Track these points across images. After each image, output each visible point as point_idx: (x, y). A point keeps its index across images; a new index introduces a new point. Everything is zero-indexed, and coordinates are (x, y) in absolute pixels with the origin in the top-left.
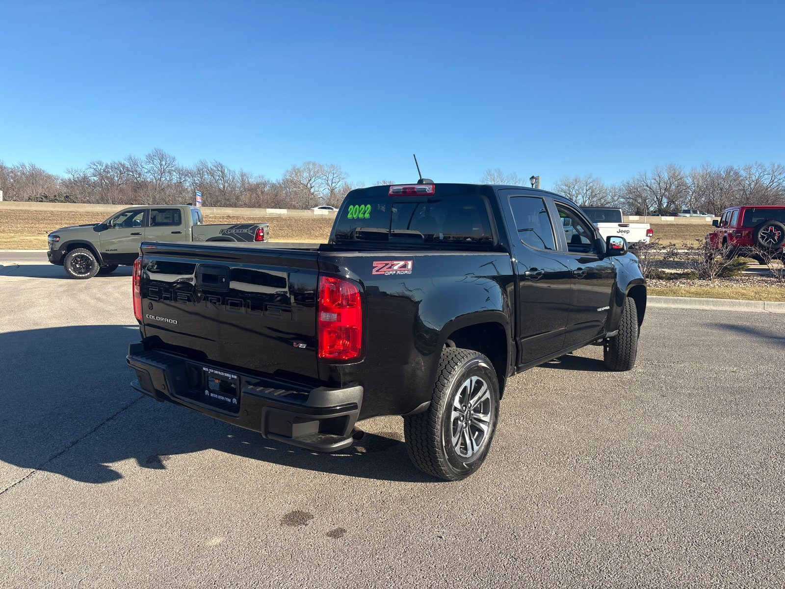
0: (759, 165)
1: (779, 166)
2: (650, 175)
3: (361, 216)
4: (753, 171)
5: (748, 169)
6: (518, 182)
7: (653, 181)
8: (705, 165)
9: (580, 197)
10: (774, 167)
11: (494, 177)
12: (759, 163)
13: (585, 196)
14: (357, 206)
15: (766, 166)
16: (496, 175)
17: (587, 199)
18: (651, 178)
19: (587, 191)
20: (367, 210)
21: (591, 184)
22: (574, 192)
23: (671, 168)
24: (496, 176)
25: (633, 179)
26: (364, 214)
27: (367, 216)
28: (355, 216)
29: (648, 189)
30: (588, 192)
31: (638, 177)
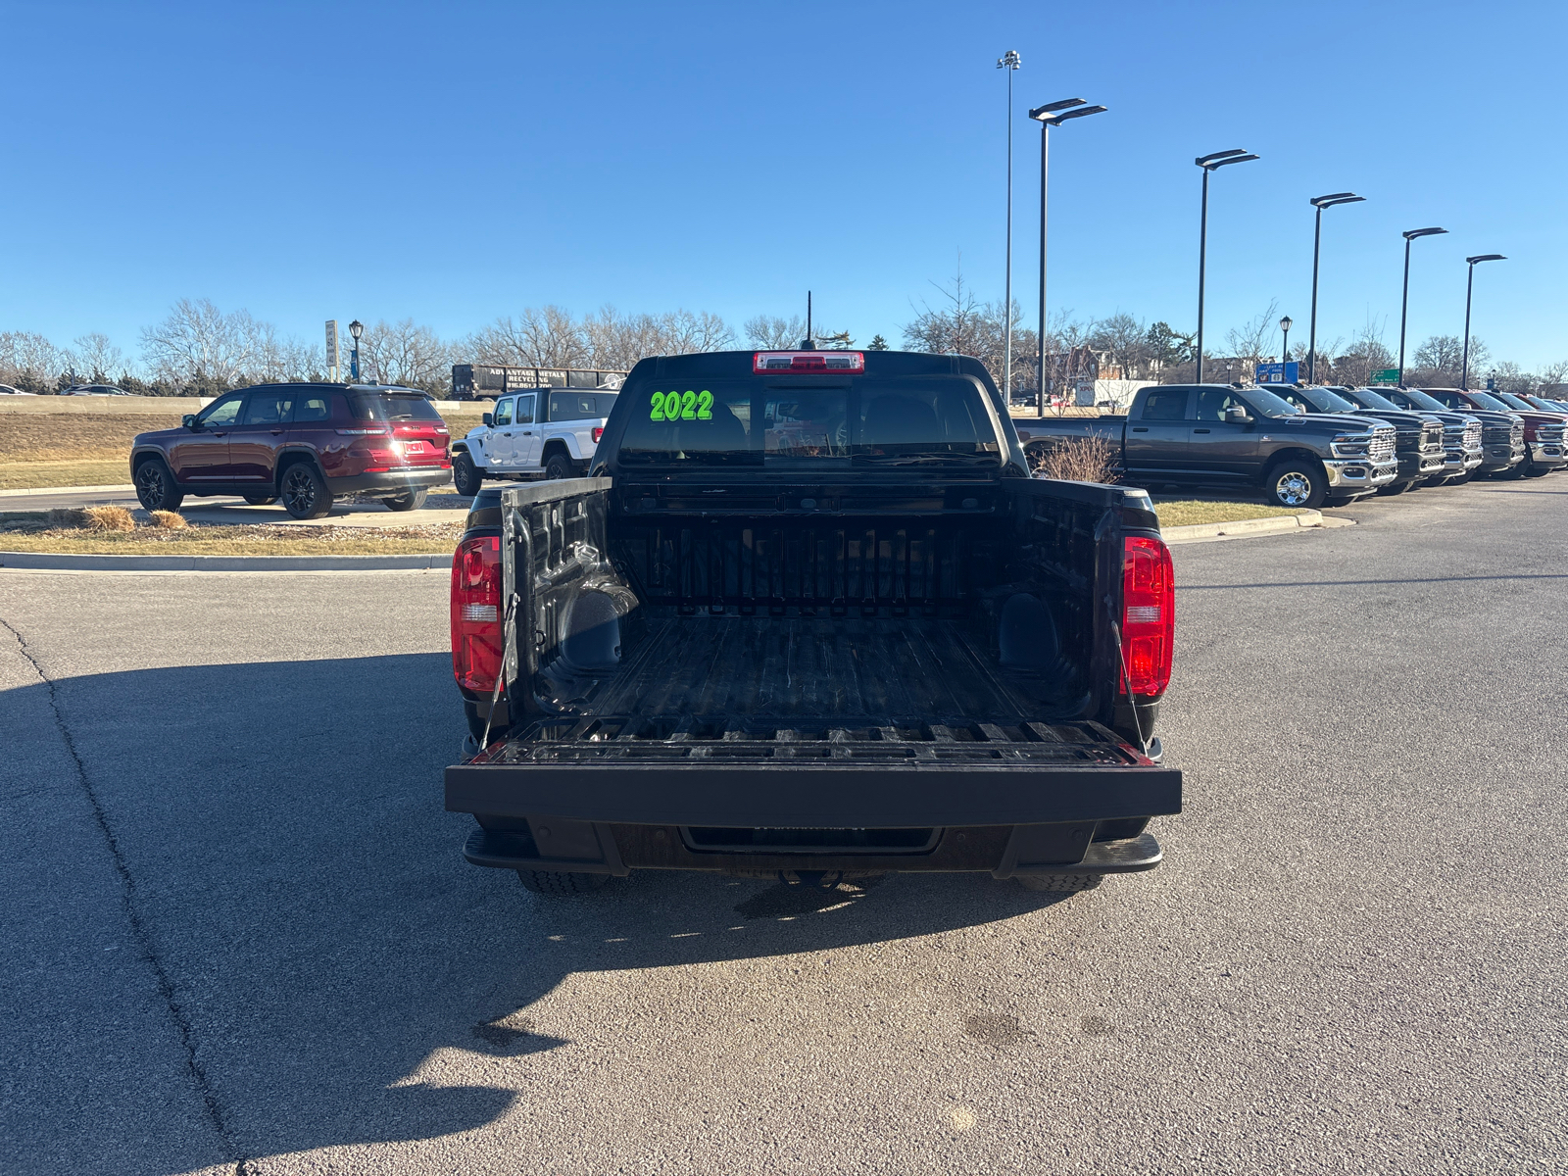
0: (686, 316)
1: (714, 318)
2: (517, 325)
3: (687, 414)
4: (678, 325)
5: (670, 320)
6: (256, 329)
7: (525, 336)
8: (606, 310)
9: (393, 364)
10: (707, 319)
11: (198, 317)
12: (684, 312)
13: (403, 363)
14: (674, 394)
15: (696, 318)
16: (201, 311)
17: (408, 368)
18: (520, 331)
19: (406, 352)
20: (703, 402)
21: (412, 339)
22: (380, 355)
23: (552, 314)
24: (201, 316)
25: (489, 331)
26: (696, 410)
27: (704, 414)
28: (671, 416)
29: (516, 350)
30: (409, 355)
31: (496, 327)
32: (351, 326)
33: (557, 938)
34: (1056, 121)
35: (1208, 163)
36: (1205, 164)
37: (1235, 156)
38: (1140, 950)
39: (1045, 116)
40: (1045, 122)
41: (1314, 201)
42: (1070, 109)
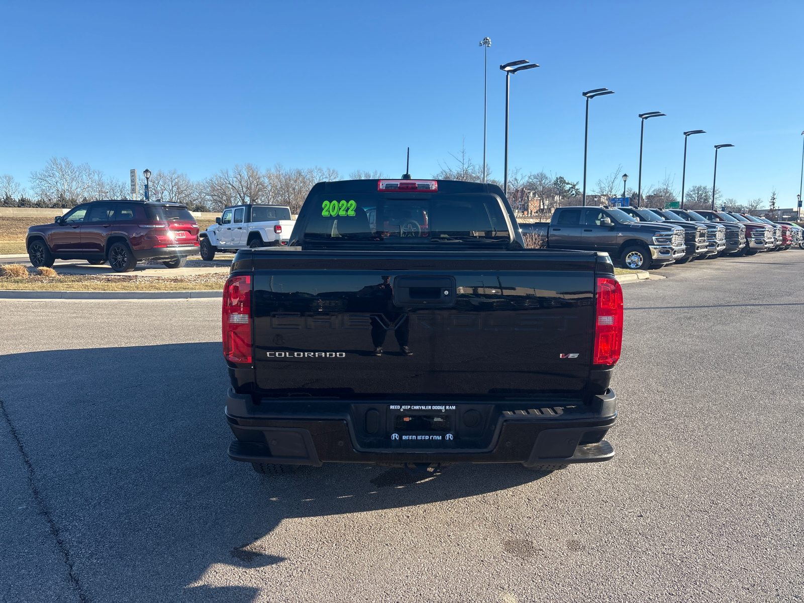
0: (319, 170)
2: (231, 174)
3: (342, 213)
4: (315, 174)
5: (311, 172)
6: (93, 174)
7: (235, 179)
8: (278, 166)
9: (166, 193)
10: (330, 171)
11: (61, 167)
12: (318, 168)
13: (171, 192)
14: (335, 202)
15: (324, 171)
16: (63, 164)
17: (174, 195)
18: (232, 176)
19: (173, 187)
20: (351, 206)
21: (176, 180)
22: (159, 188)
23: (249, 168)
24: (63, 166)
25: (216, 176)
26: (347, 211)
27: (351, 213)
28: (333, 214)
29: (230, 186)
30: (174, 189)
31: (220, 175)
32: (144, 172)
33: (274, 499)
34: (514, 71)
35: (589, 95)
36: (587, 95)
37: (602, 92)
38: (592, 503)
39: (508, 68)
40: (508, 71)
41: (640, 116)
42: (521, 65)
